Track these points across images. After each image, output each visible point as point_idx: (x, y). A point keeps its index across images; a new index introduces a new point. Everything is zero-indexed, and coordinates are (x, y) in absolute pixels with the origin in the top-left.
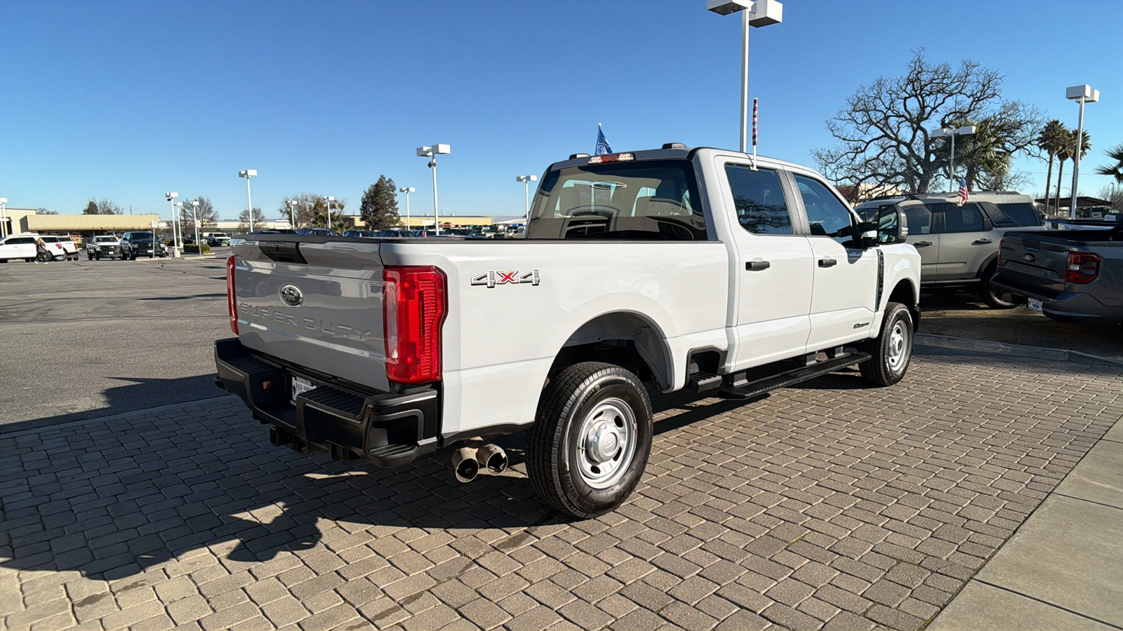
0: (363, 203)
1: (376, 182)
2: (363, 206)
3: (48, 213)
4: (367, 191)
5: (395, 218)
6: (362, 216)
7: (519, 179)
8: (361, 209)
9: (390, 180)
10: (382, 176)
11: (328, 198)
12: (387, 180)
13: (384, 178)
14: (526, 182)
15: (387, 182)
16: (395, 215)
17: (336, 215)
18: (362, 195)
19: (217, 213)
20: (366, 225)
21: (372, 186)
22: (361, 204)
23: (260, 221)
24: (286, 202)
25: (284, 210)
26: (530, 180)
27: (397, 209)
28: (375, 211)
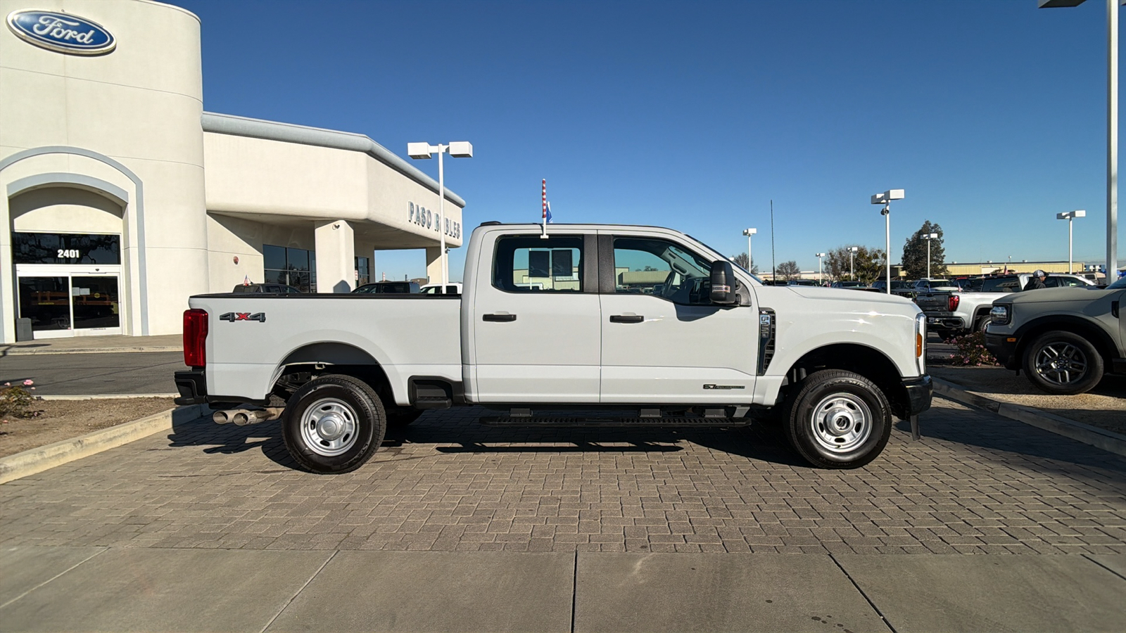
0: (905, 251)
1: (920, 229)
2: (905, 255)
3: (652, 270)
4: (910, 238)
5: (940, 267)
6: (904, 265)
7: (1060, 217)
8: (903, 258)
9: (936, 225)
10: (927, 222)
11: (851, 249)
12: (932, 225)
13: (930, 224)
14: (1070, 219)
15: (932, 228)
16: (941, 263)
17: (878, 265)
18: (905, 243)
19: (756, 267)
20: (907, 274)
21: (916, 233)
22: (903, 253)
23: (795, 273)
24: (830, 254)
25: (828, 262)
26: (1074, 216)
27: (943, 257)
28: (917, 260)
